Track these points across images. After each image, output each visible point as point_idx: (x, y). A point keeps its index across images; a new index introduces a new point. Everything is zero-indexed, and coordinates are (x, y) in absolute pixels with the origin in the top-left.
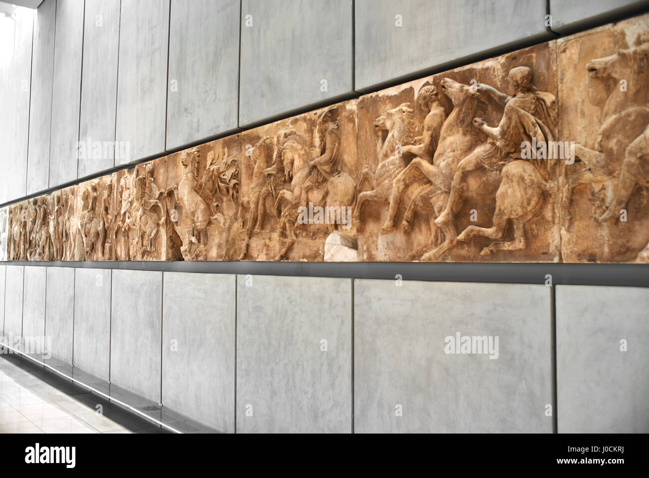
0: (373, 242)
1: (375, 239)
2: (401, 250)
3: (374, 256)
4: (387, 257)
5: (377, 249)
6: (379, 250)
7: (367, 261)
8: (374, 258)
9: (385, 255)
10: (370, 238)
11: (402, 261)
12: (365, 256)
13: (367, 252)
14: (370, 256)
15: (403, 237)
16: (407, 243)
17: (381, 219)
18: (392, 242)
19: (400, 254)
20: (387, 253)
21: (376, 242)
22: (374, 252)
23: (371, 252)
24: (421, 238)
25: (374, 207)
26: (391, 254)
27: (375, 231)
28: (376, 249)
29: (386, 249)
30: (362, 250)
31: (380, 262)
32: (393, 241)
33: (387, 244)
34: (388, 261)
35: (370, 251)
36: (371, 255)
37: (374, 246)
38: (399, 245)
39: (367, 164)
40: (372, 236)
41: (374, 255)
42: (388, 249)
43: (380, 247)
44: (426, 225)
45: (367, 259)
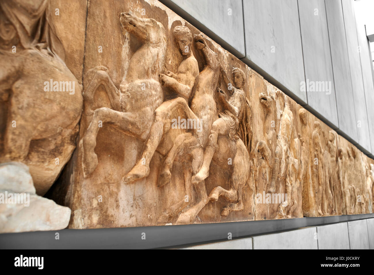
0: (111, 194)
1: (115, 190)
2: (153, 209)
3: (112, 219)
4: (134, 219)
5: (118, 206)
6: (121, 209)
7: (98, 226)
8: (111, 222)
9: (131, 216)
10: (106, 187)
11: (153, 224)
12: (95, 219)
13: (98, 211)
14: (105, 218)
15: (155, 192)
16: (159, 199)
17: (125, 159)
18: (141, 197)
19: (152, 215)
20: (134, 213)
21: (117, 194)
22: (111, 211)
23: (106, 212)
24: (175, 194)
25: (114, 138)
26: (139, 214)
27: (115, 176)
28: (115, 205)
29: (132, 206)
30: (89, 207)
31: (123, 229)
32: (143, 195)
33: (134, 200)
34: (135, 226)
35: (105, 209)
36: (107, 216)
37: (112, 200)
38: (150, 202)
39: (104, 65)
40: (108, 184)
41: (112, 216)
42: (134, 207)
43: (123, 203)
44: (180, 179)
45: (99, 223)
